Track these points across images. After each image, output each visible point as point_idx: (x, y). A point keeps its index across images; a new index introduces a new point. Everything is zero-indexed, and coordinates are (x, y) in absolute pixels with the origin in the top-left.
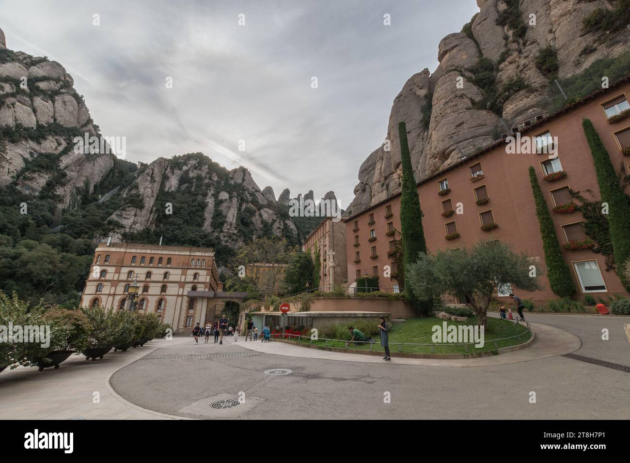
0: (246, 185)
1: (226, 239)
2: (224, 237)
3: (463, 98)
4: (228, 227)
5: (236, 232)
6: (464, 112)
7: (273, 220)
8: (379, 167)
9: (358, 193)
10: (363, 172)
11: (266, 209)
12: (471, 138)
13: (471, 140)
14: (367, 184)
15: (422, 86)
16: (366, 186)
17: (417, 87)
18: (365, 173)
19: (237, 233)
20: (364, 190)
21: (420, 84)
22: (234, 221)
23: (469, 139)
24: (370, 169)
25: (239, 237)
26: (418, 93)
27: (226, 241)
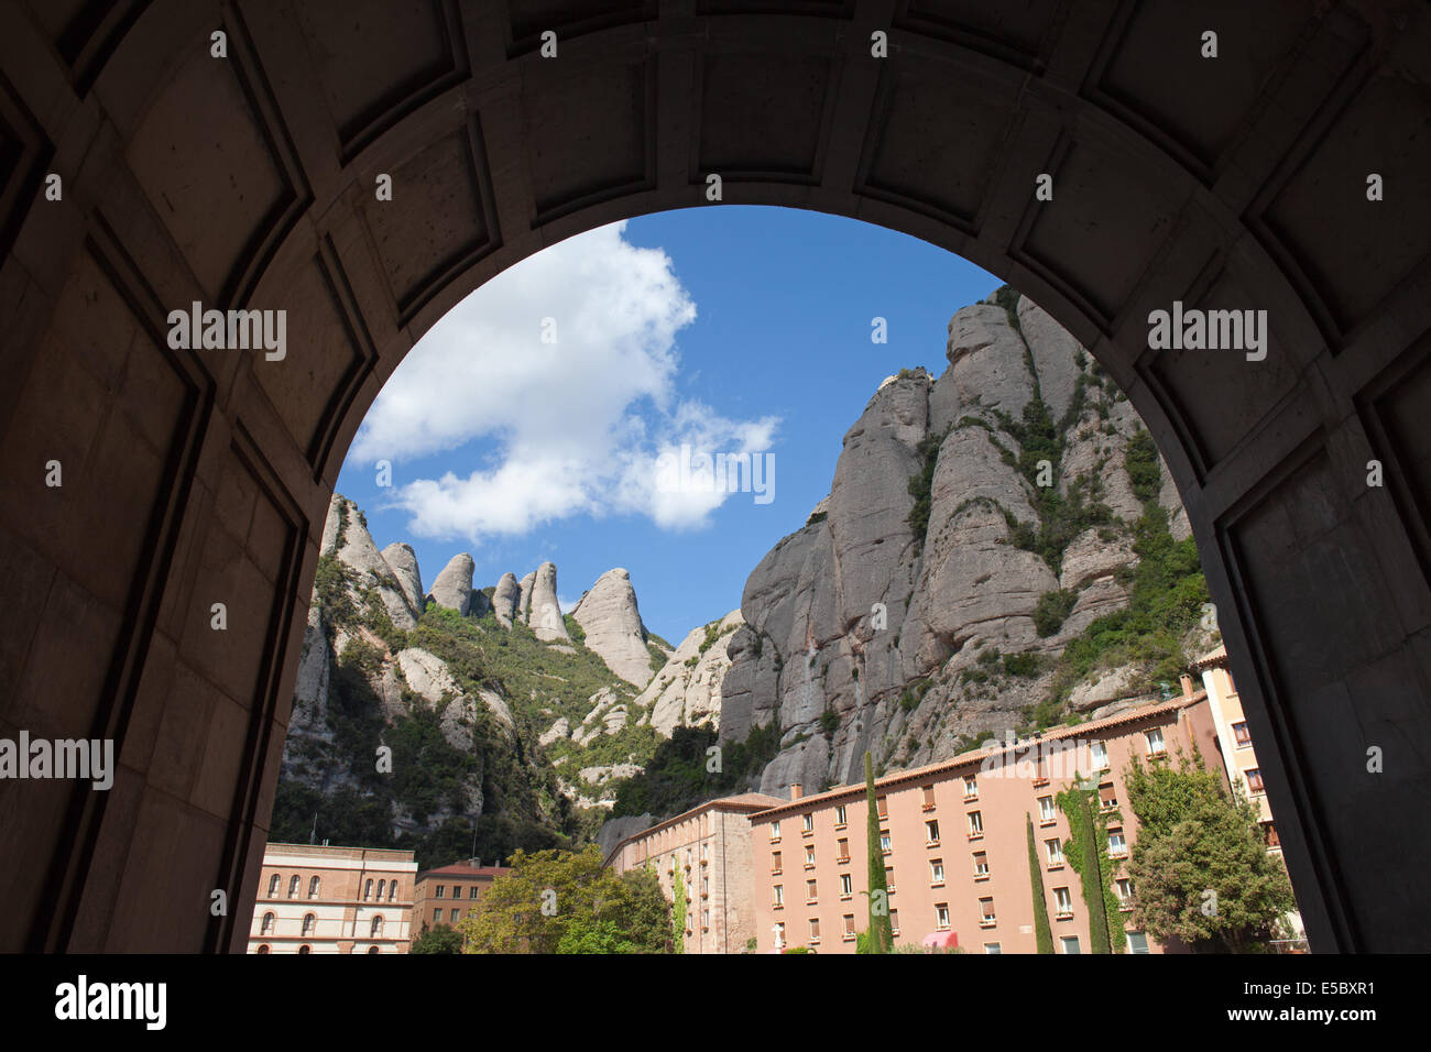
0: (347, 561)
1: (297, 761)
2: (292, 755)
3: (990, 512)
4: (306, 721)
5: (328, 737)
6: (992, 549)
7: (445, 693)
8: (804, 611)
9: (740, 656)
10: (754, 597)
11: (416, 652)
12: (1003, 617)
13: (1002, 620)
14: (765, 635)
15: (912, 419)
16: (764, 640)
17: (901, 417)
18: (759, 602)
19: (335, 740)
20: (757, 652)
21: (906, 413)
22: (323, 698)
23: (998, 618)
24: (777, 592)
25: (341, 755)
26: (901, 436)
27: (300, 770)
